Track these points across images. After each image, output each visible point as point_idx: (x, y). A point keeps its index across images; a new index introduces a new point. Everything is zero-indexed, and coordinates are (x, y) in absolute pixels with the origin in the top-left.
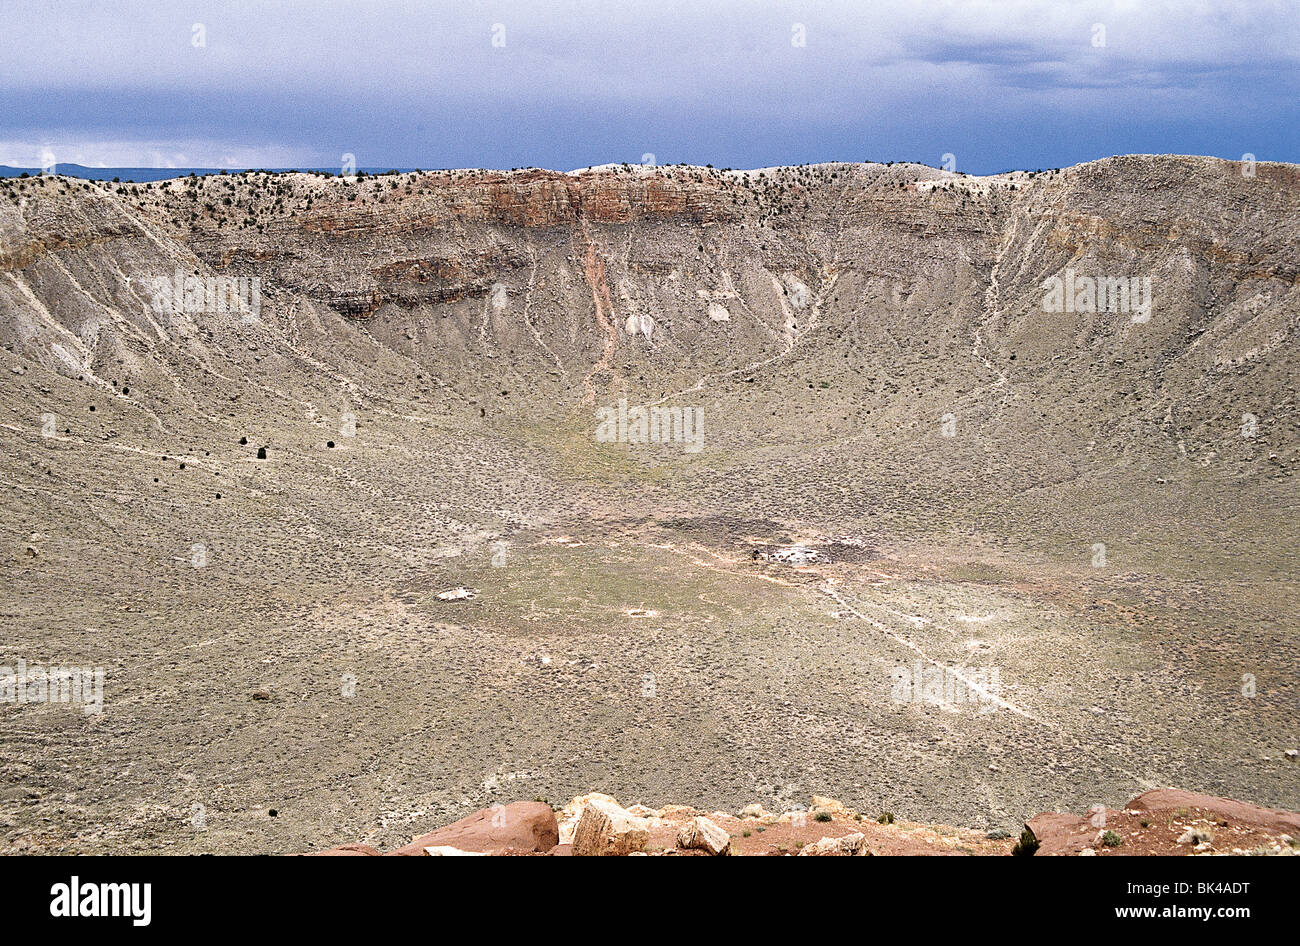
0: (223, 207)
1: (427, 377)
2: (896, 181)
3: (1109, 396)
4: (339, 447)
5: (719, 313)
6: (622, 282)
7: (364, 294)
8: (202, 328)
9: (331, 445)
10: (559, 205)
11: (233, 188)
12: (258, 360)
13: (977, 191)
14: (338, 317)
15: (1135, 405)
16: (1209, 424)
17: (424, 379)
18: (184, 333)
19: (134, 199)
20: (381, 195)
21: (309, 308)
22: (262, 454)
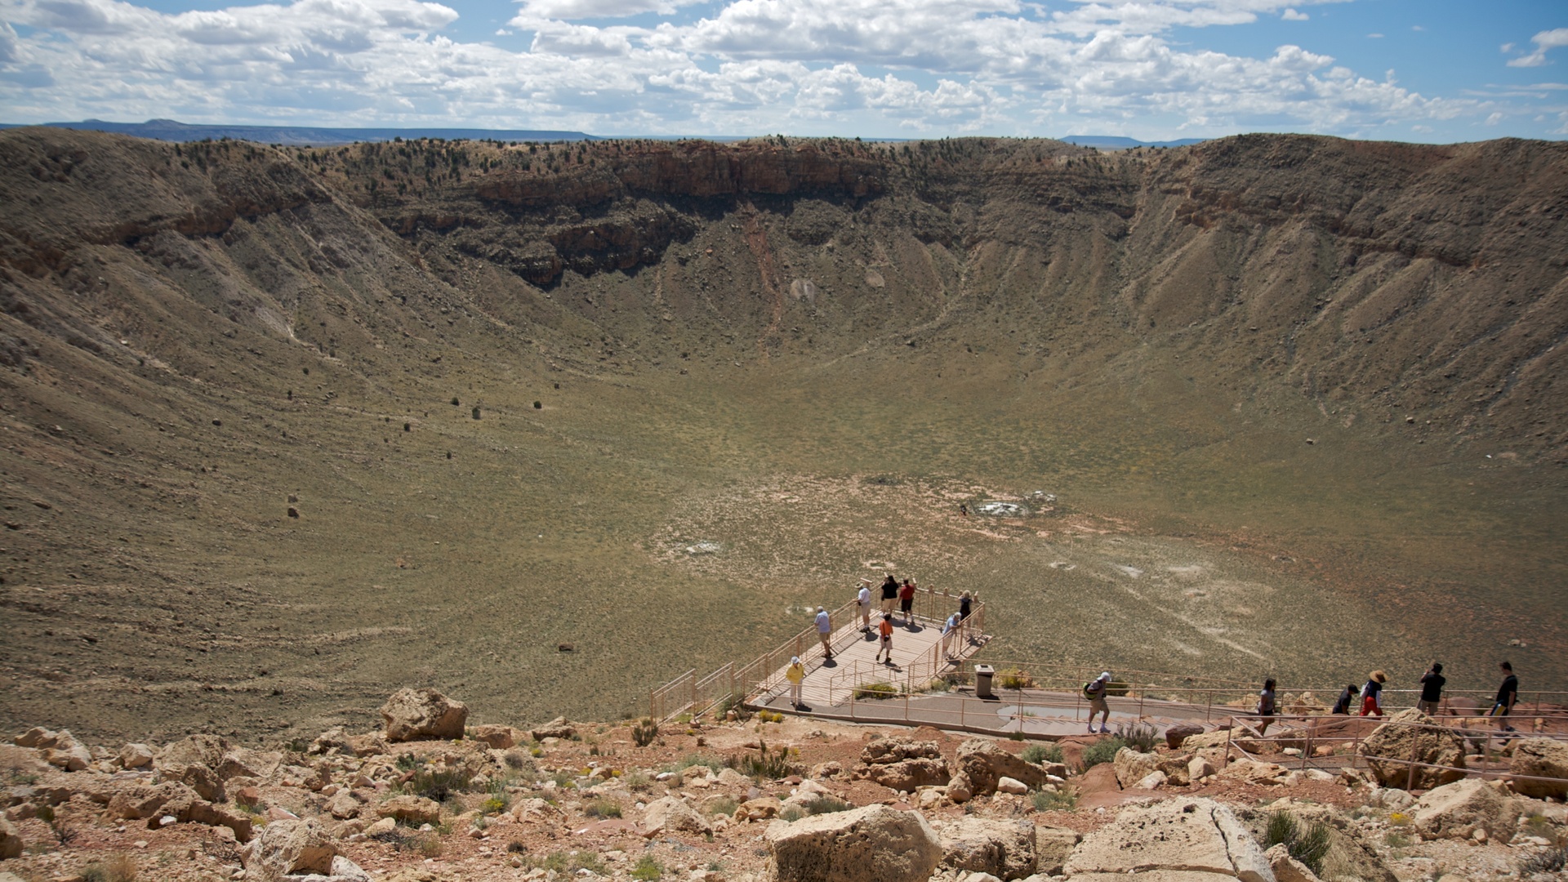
0: (401, 174)
1: (610, 340)
2: (1033, 156)
3: (1248, 360)
4: (544, 408)
5: (876, 280)
6: (784, 249)
7: (543, 259)
8: (394, 292)
9: (538, 405)
10: (721, 176)
11: (409, 156)
12: (451, 323)
13: (1108, 166)
14: (520, 281)
15: (1272, 369)
16: (1344, 389)
17: (608, 341)
18: (380, 298)
19: (315, 165)
20: (554, 164)
21: (494, 273)
22: (476, 414)
